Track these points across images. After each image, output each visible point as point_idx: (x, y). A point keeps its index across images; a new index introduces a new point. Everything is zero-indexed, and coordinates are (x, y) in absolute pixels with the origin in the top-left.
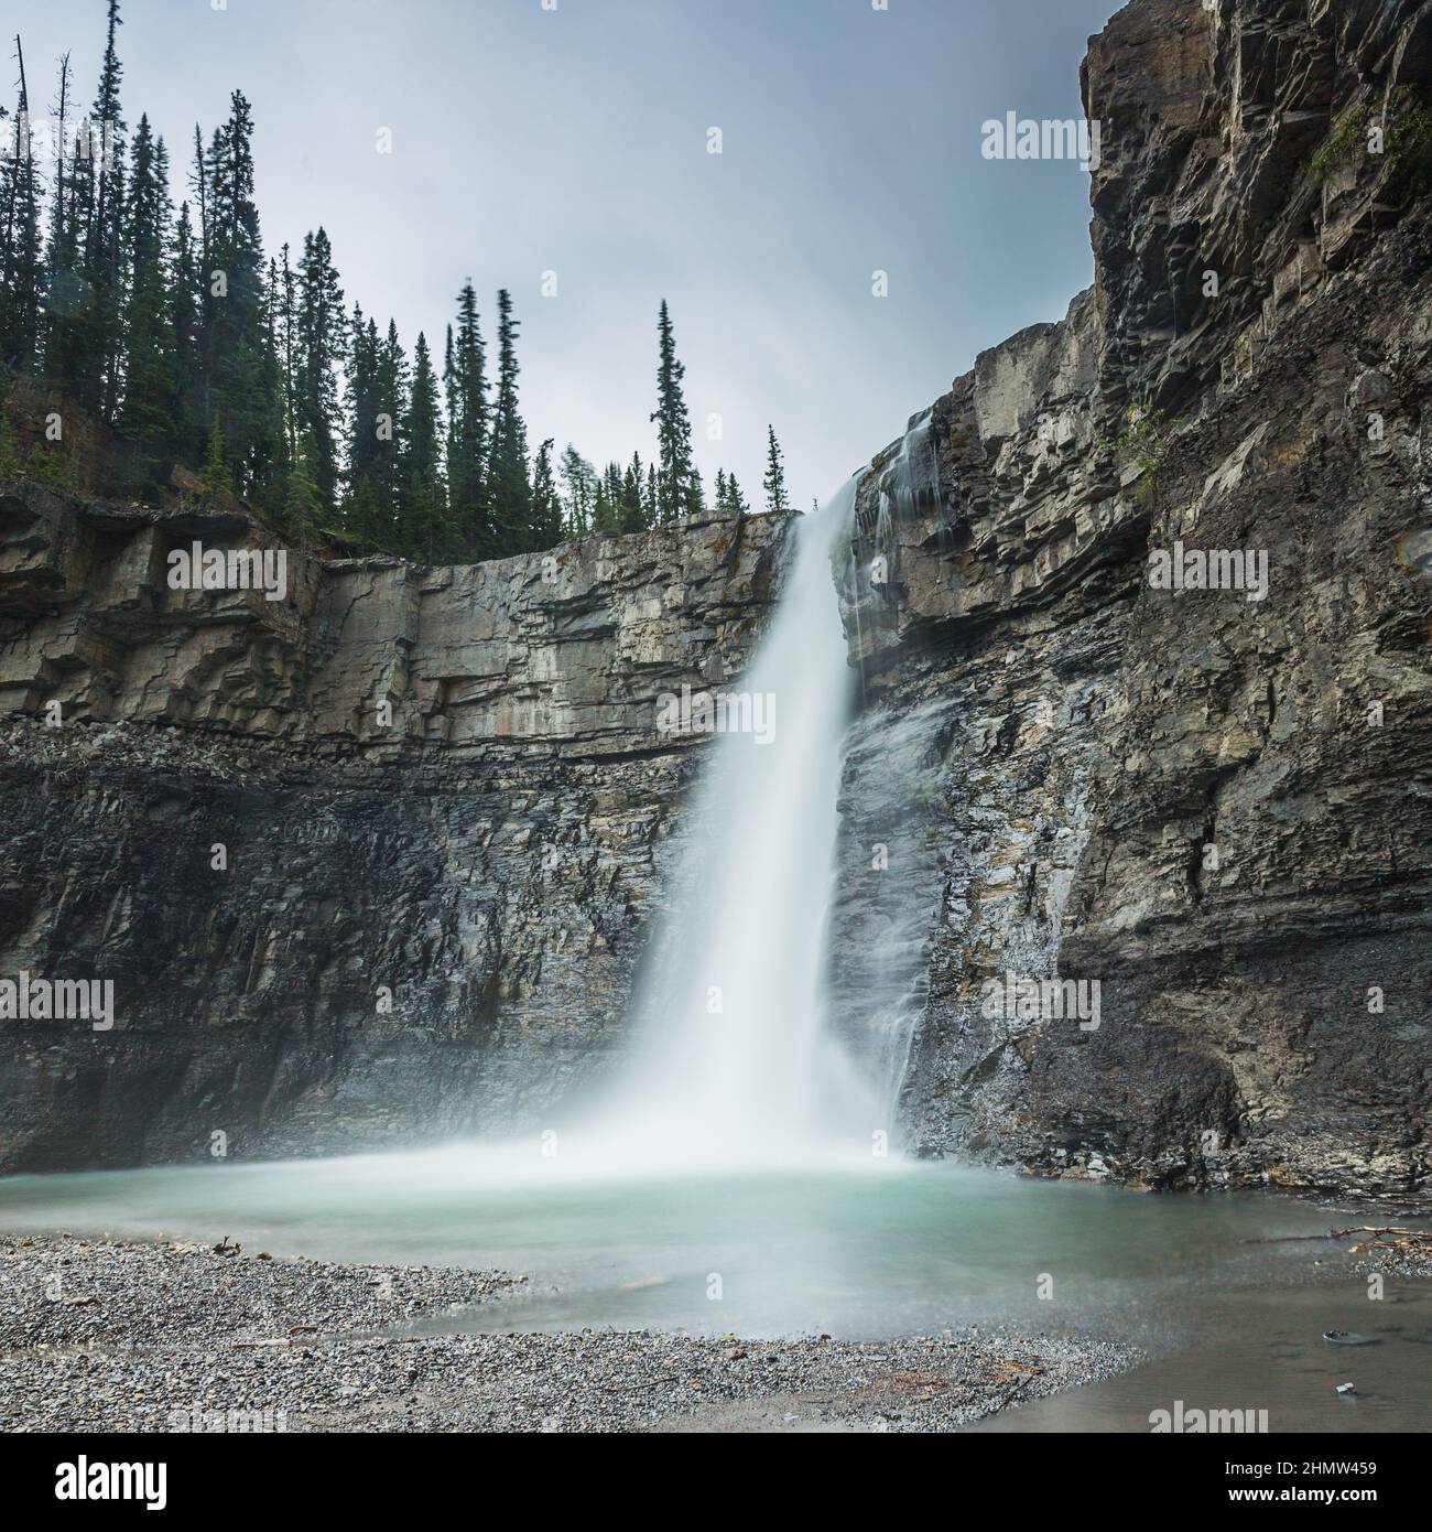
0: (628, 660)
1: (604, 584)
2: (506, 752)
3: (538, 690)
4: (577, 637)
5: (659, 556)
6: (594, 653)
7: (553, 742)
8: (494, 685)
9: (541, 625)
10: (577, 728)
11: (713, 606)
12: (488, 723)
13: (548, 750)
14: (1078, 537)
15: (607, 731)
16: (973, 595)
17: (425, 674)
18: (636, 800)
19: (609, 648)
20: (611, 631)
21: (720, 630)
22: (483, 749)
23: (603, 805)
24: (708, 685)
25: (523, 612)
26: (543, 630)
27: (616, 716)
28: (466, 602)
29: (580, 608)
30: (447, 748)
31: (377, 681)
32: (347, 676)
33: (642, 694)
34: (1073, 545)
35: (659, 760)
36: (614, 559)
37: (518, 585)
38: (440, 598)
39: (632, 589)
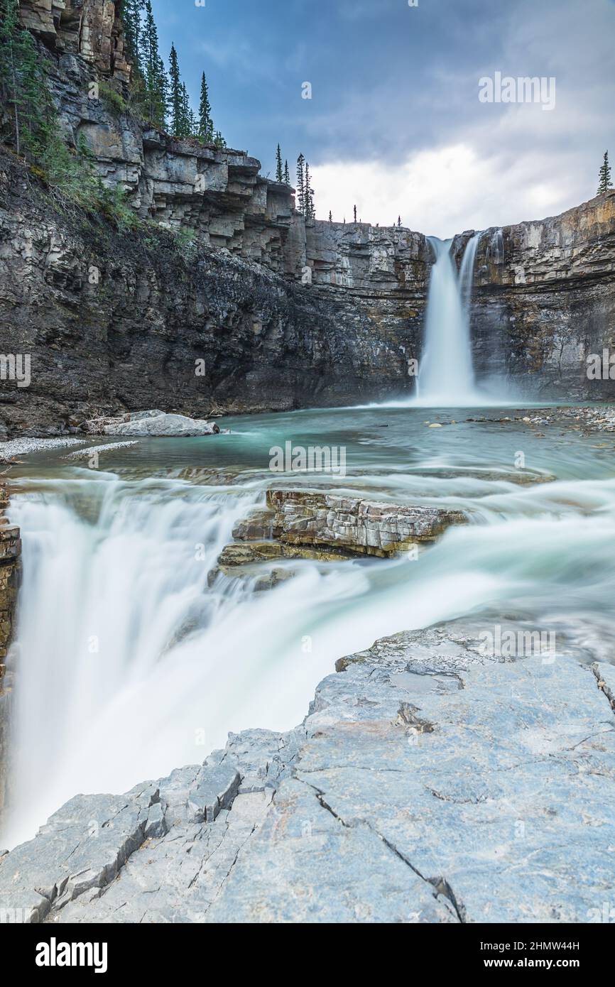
0: (377, 268)
1: (371, 242)
2: (333, 289)
3: (344, 270)
4: (356, 256)
5: (388, 238)
6: (363, 264)
7: (346, 288)
8: (331, 266)
9: (347, 249)
10: (355, 285)
11: (406, 259)
12: (328, 278)
13: (345, 290)
14: (547, 277)
15: (364, 288)
16: (505, 281)
17: (310, 257)
18: (385, 313)
19: (366, 262)
20: (368, 257)
21: (407, 266)
22: (325, 287)
23: (372, 312)
24: (399, 281)
25: (343, 244)
26: (348, 251)
27: (366, 284)
28: (321, 234)
29: (360, 247)
30: (315, 284)
31: (301, 257)
32: (291, 253)
33: (376, 279)
34: (543, 278)
35: (381, 301)
36: (374, 234)
37: (340, 234)
38: (311, 230)
39: (377, 245)
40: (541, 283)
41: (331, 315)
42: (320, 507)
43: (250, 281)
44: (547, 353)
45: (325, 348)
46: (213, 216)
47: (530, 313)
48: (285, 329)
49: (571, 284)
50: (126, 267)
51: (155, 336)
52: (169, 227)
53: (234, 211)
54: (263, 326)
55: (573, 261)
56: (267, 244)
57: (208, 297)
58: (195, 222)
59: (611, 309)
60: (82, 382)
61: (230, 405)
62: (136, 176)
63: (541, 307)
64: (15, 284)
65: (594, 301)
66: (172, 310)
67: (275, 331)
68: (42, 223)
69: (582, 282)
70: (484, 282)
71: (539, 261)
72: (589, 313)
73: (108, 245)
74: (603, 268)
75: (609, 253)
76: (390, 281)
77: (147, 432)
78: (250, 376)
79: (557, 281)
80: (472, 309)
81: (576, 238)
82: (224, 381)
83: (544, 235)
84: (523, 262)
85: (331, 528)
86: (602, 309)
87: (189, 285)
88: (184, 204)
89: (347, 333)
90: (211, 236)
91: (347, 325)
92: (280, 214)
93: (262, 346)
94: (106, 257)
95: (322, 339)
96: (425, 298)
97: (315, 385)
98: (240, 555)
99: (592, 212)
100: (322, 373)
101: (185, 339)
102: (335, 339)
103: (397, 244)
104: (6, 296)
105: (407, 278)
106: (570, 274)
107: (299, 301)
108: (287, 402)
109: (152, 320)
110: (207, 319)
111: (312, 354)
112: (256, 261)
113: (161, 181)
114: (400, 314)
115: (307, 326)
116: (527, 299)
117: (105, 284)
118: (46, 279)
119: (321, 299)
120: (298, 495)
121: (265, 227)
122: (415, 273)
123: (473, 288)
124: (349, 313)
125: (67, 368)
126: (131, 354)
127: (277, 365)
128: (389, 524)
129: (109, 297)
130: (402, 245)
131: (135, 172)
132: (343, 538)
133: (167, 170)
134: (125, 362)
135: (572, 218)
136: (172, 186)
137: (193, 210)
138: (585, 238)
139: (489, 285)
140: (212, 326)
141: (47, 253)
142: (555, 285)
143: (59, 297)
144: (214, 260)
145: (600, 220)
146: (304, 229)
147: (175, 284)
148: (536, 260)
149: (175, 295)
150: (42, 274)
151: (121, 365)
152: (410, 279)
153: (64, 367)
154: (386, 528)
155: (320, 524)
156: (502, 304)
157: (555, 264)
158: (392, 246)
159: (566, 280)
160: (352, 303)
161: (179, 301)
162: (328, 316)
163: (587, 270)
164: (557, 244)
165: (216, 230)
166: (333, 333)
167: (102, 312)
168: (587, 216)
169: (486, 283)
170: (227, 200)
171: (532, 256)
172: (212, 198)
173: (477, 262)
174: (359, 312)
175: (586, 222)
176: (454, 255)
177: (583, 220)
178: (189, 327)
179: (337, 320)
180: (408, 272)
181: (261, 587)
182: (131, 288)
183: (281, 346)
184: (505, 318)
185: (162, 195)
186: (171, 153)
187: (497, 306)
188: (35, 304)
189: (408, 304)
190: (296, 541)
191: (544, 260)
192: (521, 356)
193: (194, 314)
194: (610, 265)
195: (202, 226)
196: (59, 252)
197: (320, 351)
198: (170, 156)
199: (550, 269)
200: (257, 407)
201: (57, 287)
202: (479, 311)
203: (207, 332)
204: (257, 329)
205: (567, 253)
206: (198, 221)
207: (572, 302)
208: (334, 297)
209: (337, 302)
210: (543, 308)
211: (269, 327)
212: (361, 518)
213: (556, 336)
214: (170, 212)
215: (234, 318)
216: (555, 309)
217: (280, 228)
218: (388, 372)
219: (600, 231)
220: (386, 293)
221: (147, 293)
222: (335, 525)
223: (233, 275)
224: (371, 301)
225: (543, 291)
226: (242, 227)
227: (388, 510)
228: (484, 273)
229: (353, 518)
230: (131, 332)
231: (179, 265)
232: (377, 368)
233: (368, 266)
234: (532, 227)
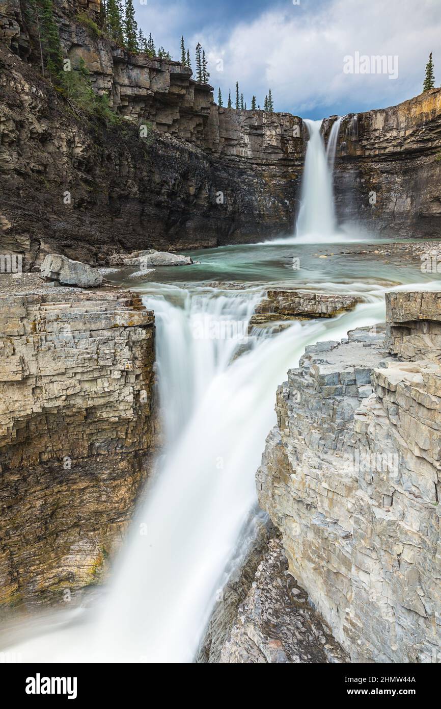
0: (269, 143)
1: (265, 124)
2: (237, 159)
3: (245, 145)
4: (254, 135)
5: (277, 121)
6: (258, 140)
7: (247, 158)
8: (237, 142)
9: (248, 130)
10: (253, 156)
11: (289, 136)
12: (234, 151)
13: (246, 160)
14: (387, 150)
15: (259, 158)
16: (358, 153)
17: (222, 136)
18: (275, 176)
19: (261, 139)
20: (262, 135)
21: (290, 142)
22: (233, 157)
23: (266, 175)
24: (284, 153)
25: (245, 126)
26: (248, 131)
27: (261, 155)
28: (229, 119)
29: (256, 128)
30: (226, 156)
31: (216, 136)
32: (209, 133)
33: (268, 151)
34: (385, 151)
35: (271, 167)
36: (266, 118)
37: (242, 118)
38: (222, 116)
39: (268, 126)
40: (383, 155)
41: (237, 178)
42: (296, 298)
43: (186, 156)
44: (386, 205)
45: (235, 202)
46: (158, 109)
47: (375, 176)
48: (210, 190)
49: (403, 156)
50: (113, 152)
51: (133, 199)
52: (131, 119)
53: (172, 105)
54: (196, 189)
55: (405, 140)
56: (194, 128)
57: (161, 169)
58: (147, 114)
59: (430, 174)
60: (101, 232)
61: (177, 244)
62: (110, 83)
63: (383, 172)
64: (58, 169)
65: (419, 168)
66: (141, 180)
67: (203, 192)
68: (69, 127)
69: (411, 154)
70: (344, 154)
71: (382, 139)
72: (415, 176)
73: (103, 138)
74: (426, 145)
75: (430, 134)
76: (278, 153)
77: (151, 263)
78: (189, 224)
79: (393, 154)
80: (335, 173)
81: (408, 123)
82: (173, 228)
83: (386, 120)
84: (371, 140)
85: (302, 306)
86: (424, 174)
87: (149, 162)
88: (140, 102)
89: (249, 191)
90: (158, 124)
91: (249, 185)
92: (203, 106)
93: (195, 202)
94: (102, 147)
95: (233, 197)
96: (302, 165)
97: (229, 229)
98: (261, 319)
99: (420, 104)
100: (233, 220)
101: (150, 200)
102: (241, 196)
103: (283, 125)
104: (55, 178)
105: (290, 150)
106: (402, 149)
107: (216, 169)
108: (213, 241)
109: (130, 188)
110: (162, 185)
111: (227, 207)
112: (187, 141)
113: (125, 86)
114: (285, 177)
115: (223, 187)
116: (373, 166)
117: (103, 165)
118: (73, 165)
119: (230, 167)
120: (284, 293)
121: (193, 116)
122: (295, 146)
123: (336, 158)
124: (249, 176)
125: (92, 223)
126: (121, 212)
127: (206, 216)
128: (332, 303)
129: (107, 174)
130: (286, 126)
131: (109, 81)
132: (309, 310)
133: (129, 77)
134: (118, 218)
135: (406, 108)
136: (132, 90)
137: (146, 106)
138: (414, 123)
139: (347, 156)
140: (166, 191)
141: (73, 147)
142: (393, 156)
143: (82, 176)
144: (163, 143)
145: (425, 110)
146: (218, 115)
147: (142, 162)
148: (380, 138)
149: (142, 170)
150: (71, 161)
151: (116, 220)
152: (292, 151)
153: (90, 223)
154: (330, 305)
155: (297, 305)
156: (356, 170)
157: (393, 142)
158: (279, 127)
159: (400, 153)
160: (252, 169)
161: (145, 174)
162: (236, 179)
163: (415, 146)
164: (395, 127)
165: (161, 120)
166: (239, 192)
167: (104, 185)
168: (416, 107)
169: (345, 154)
170: (168, 98)
171: (377, 135)
172: (158, 97)
173: (339, 139)
174: (256, 175)
175: (416, 112)
176: (323, 134)
177: (413, 110)
178: (151, 191)
179: (241, 182)
180: (291, 146)
181: (276, 332)
182: (117, 167)
183: (208, 202)
184: (358, 180)
185: (126, 96)
186: (131, 65)
187: (352, 172)
188: (70, 182)
189: (290, 170)
190: (286, 312)
191: (386, 138)
192: (368, 207)
193: (154, 182)
194: (430, 143)
195: (151, 117)
196: (81, 147)
197: (232, 205)
198: (130, 67)
199: (390, 145)
200: (194, 245)
201: (80, 170)
202: (340, 175)
203: (163, 195)
204: (192, 190)
205: (402, 134)
206: (149, 113)
207: (403, 168)
208: (239, 165)
209: (241, 168)
210: (384, 173)
211: (199, 190)
212: (318, 301)
213: (392, 193)
214: (131, 108)
215: (178, 184)
216: (392, 174)
217: (203, 116)
218: (277, 219)
219: (424, 119)
220: (275, 162)
221: (127, 170)
222: (305, 305)
223: (176, 153)
224: (264, 168)
225: (384, 161)
226: (178, 116)
227: (330, 297)
228: (344, 147)
229: (313, 302)
230: (121, 197)
231: (142, 148)
232: (269, 216)
233: (262, 142)
234: (378, 114)
